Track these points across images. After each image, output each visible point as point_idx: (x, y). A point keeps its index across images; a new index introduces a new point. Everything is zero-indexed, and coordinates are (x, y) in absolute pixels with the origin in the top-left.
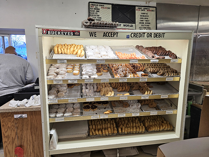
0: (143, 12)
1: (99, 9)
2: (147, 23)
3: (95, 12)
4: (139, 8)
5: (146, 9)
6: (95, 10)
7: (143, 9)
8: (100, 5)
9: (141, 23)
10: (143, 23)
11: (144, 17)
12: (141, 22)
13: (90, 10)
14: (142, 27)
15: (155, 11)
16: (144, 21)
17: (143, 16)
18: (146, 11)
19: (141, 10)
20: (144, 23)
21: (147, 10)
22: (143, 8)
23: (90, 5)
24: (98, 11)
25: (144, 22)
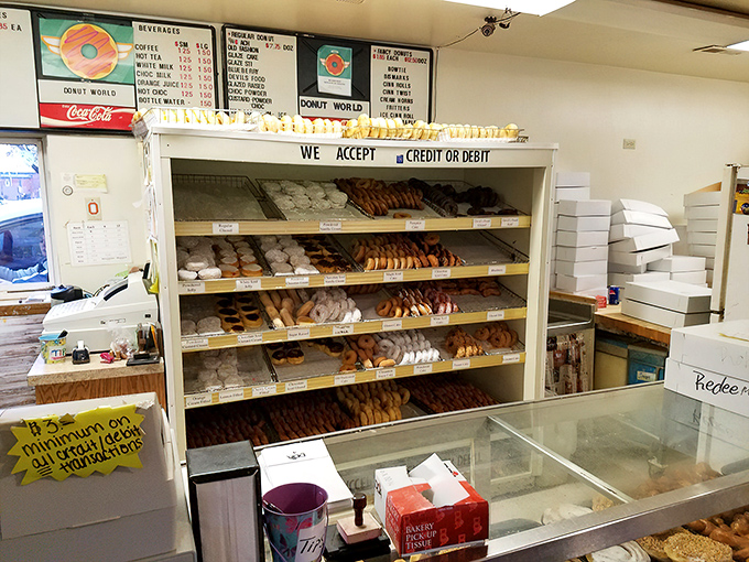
0: (393, 64)
1: (257, 50)
2: (404, 101)
3: (245, 59)
4: (380, 51)
5: (402, 54)
6: (245, 54)
7: (392, 54)
8: (259, 38)
9: (386, 99)
10: (393, 100)
11: (395, 81)
12: (386, 96)
13: (228, 51)
14: (389, 112)
15: (428, 62)
16: (395, 92)
17: (394, 77)
18: (401, 63)
19: (386, 56)
20: (396, 100)
21: (403, 57)
22: (393, 49)
23: (228, 37)
24: (252, 57)
25: (396, 96)
